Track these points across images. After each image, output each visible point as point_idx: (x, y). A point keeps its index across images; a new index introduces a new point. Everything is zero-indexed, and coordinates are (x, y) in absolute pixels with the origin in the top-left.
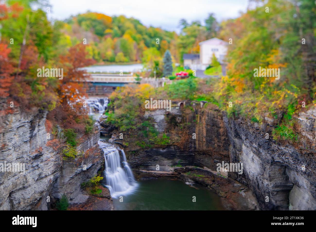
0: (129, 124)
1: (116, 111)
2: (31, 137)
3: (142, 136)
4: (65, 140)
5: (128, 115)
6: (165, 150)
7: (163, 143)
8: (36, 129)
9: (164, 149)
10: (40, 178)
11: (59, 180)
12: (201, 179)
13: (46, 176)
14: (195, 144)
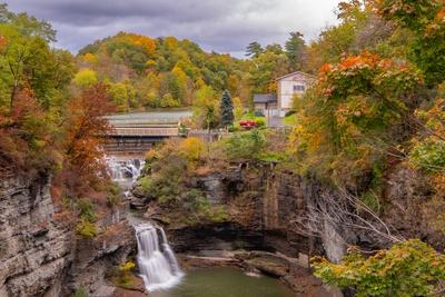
0: (172, 192)
1: (154, 175)
2: (32, 208)
3: (189, 210)
4: (79, 212)
5: (169, 181)
6: (221, 229)
7: (218, 219)
8: (38, 197)
9: (219, 227)
10: (46, 262)
11: (73, 266)
12: (270, 268)
13: (54, 259)
14: (263, 220)
